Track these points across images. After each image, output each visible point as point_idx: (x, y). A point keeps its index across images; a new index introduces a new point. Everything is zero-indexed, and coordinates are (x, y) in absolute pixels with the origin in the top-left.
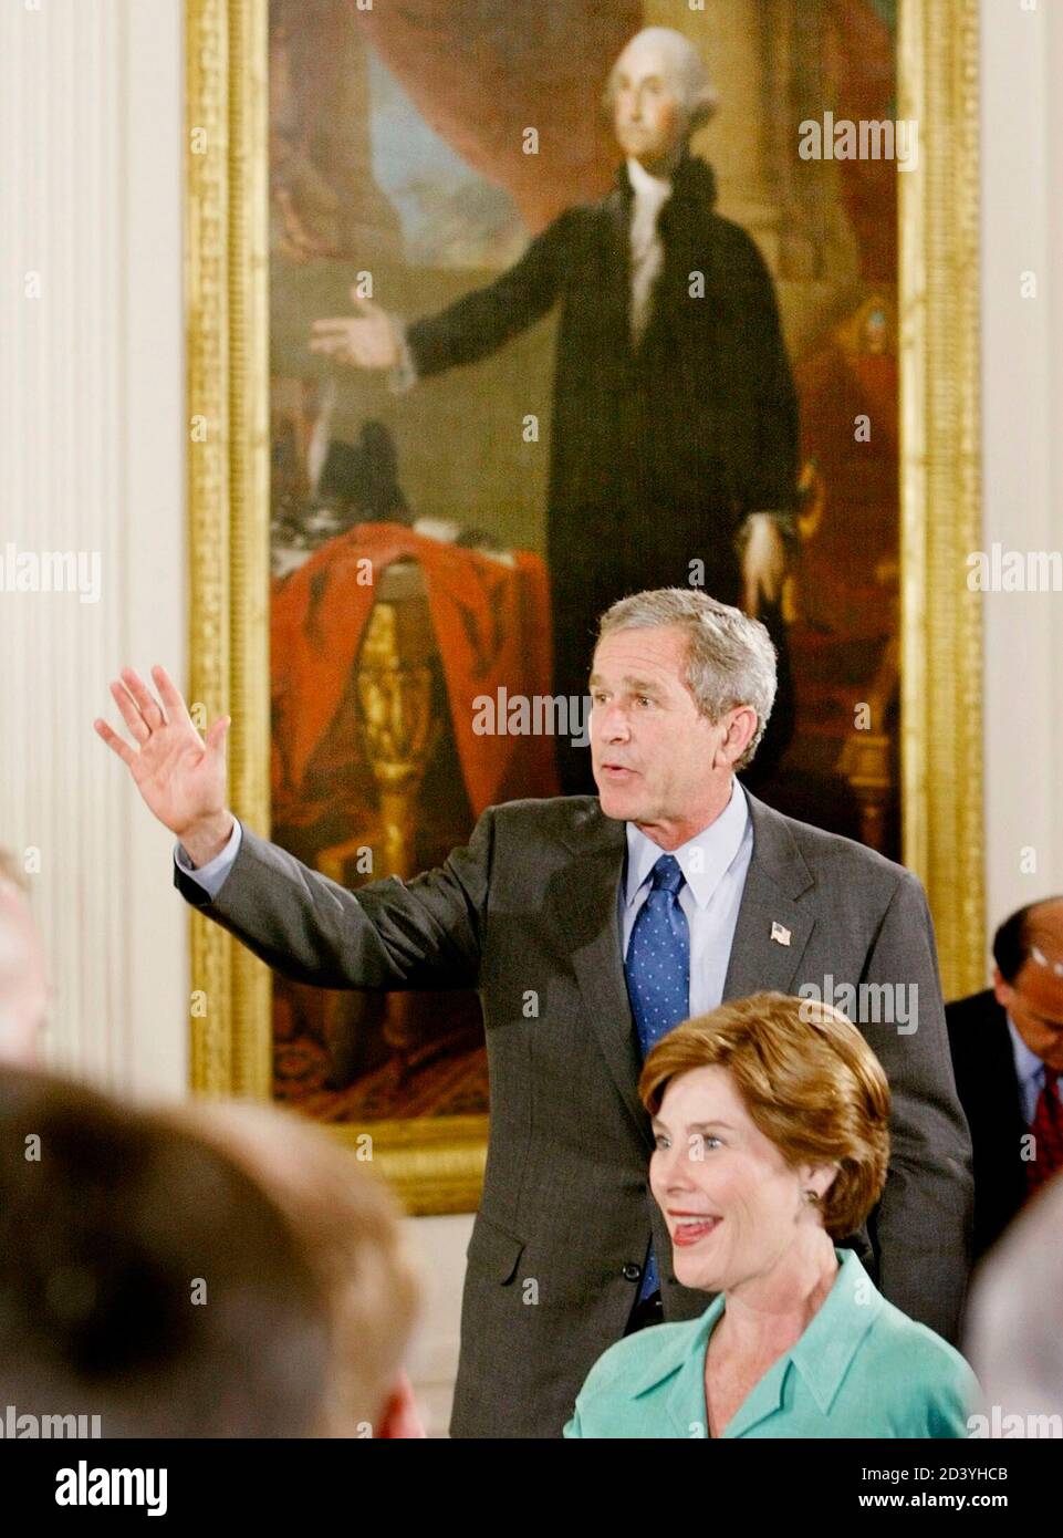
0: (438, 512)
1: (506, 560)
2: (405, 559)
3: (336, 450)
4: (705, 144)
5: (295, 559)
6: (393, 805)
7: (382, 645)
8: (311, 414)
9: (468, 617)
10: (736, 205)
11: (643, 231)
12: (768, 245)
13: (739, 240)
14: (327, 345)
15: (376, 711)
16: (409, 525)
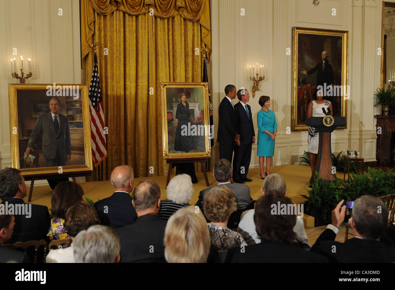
0: (309, 84)
1: (314, 87)
2: (307, 87)
3: (302, 80)
4: (328, 59)
5: (299, 87)
6: (306, 103)
7: (305, 93)
8: (301, 78)
9: (311, 91)
10: (330, 63)
11: (324, 64)
12: (332, 65)
13: (330, 65)
14: (302, 73)
15: (305, 97)
16: (307, 85)
